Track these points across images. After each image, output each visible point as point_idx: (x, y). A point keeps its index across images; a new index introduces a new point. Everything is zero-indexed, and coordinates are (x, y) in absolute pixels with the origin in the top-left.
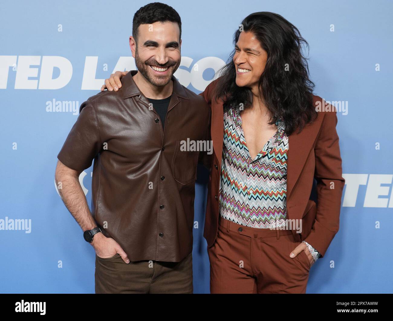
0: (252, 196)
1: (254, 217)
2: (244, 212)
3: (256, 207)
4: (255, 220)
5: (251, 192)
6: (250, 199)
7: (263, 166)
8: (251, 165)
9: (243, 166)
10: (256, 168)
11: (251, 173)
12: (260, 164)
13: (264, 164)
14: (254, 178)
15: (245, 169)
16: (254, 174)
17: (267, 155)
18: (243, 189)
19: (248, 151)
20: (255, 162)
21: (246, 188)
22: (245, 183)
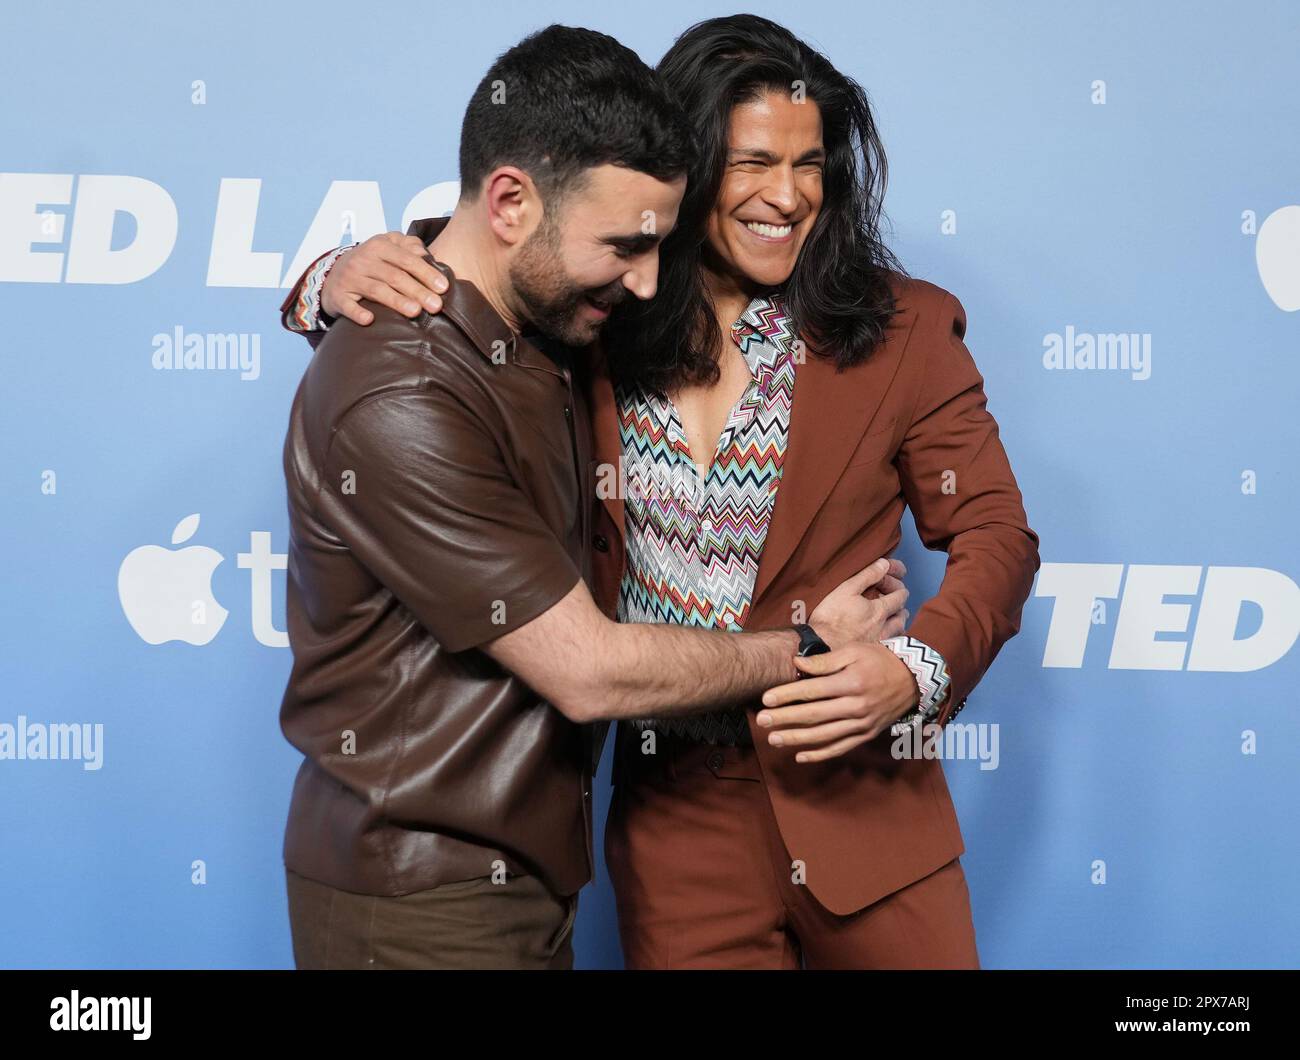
5: (729, 620)
7: (747, 520)
8: (707, 525)
9: (685, 531)
10: (727, 532)
11: (713, 551)
12: (734, 514)
13: (747, 510)
14: (727, 567)
15: (694, 540)
16: (724, 556)
17: (750, 473)
18: (700, 610)
19: (695, 473)
20: (717, 510)
21: (710, 607)
22: (703, 590)
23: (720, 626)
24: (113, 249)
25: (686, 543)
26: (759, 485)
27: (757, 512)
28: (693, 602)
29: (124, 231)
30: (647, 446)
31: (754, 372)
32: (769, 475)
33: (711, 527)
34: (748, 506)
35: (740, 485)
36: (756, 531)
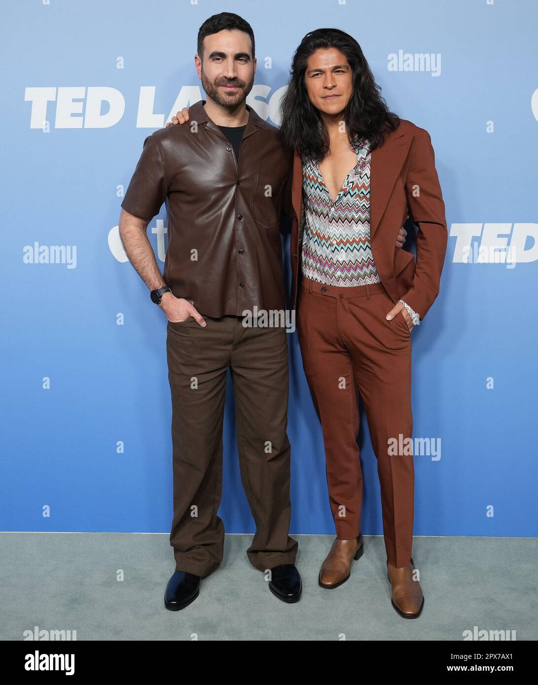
0: (336, 248)
1: (339, 273)
2: (327, 268)
3: (341, 261)
4: (340, 277)
5: (334, 242)
6: (333, 252)
7: (347, 208)
8: (333, 209)
9: (325, 212)
10: (339, 212)
11: (333, 218)
12: (342, 206)
13: (347, 205)
14: (337, 224)
15: (327, 215)
16: (337, 220)
17: (349, 192)
18: (325, 239)
19: (328, 192)
20: (337, 205)
21: (329, 238)
22: (328, 232)
23: (331, 245)
24: (101, 115)
25: (325, 216)
26: (352, 196)
27: (351, 205)
28: (324, 237)
29: (105, 107)
30: (313, 185)
31: (359, 160)
32: (356, 193)
34: (347, 203)
35: (346, 196)
36: (350, 212)
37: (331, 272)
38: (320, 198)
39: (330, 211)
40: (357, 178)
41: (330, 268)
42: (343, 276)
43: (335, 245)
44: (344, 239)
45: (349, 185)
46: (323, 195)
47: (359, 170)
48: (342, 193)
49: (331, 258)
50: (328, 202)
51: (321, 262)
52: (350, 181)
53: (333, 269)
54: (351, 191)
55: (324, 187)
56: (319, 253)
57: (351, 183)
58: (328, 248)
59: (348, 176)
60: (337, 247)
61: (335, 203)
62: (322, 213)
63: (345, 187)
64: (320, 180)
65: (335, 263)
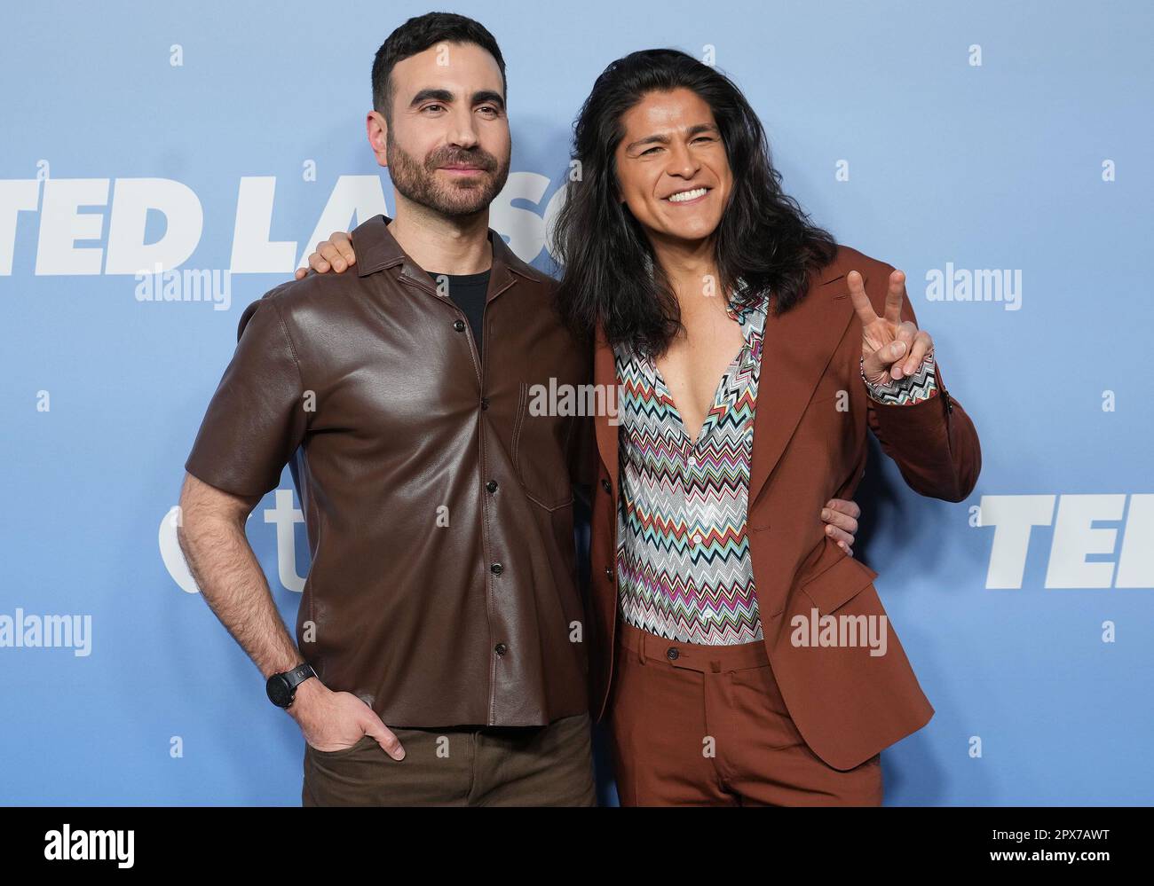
0: (700, 552)
1: (709, 613)
2: (679, 601)
3: (713, 583)
4: (711, 623)
5: (698, 540)
6: (695, 562)
7: (726, 455)
8: (692, 461)
9: (672, 469)
10: (708, 466)
12: (715, 450)
13: (726, 447)
14: (704, 496)
15: (679, 474)
16: (703, 486)
17: (730, 416)
18: (675, 533)
19: (680, 420)
20: (702, 449)
21: (684, 530)
22: (682, 515)
23: (690, 545)
25: (673, 478)
26: (736, 425)
27: (734, 447)
28: (671, 526)
30: (641, 406)
31: (747, 338)
32: (745, 416)
33: (695, 462)
35: (721, 426)
36: (733, 464)
37: (688, 612)
38: (659, 435)
39: (686, 464)
40: (745, 381)
41: (687, 600)
42: (718, 619)
43: (700, 547)
44: (722, 530)
45: (730, 398)
46: (668, 427)
47: (750, 362)
48: (714, 419)
49: (690, 578)
50: (679, 443)
51: (664, 589)
52: (731, 389)
53: (694, 604)
54: (733, 412)
55: (669, 409)
56: (659, 568)
57: (732, 393)
58: (681, 554)
59: (726, 377)
60: (704, 550)
61: (698, 447)
62: (665, 471)
63: (719, 403)
64: (659, 392)
65: (699, 589)
